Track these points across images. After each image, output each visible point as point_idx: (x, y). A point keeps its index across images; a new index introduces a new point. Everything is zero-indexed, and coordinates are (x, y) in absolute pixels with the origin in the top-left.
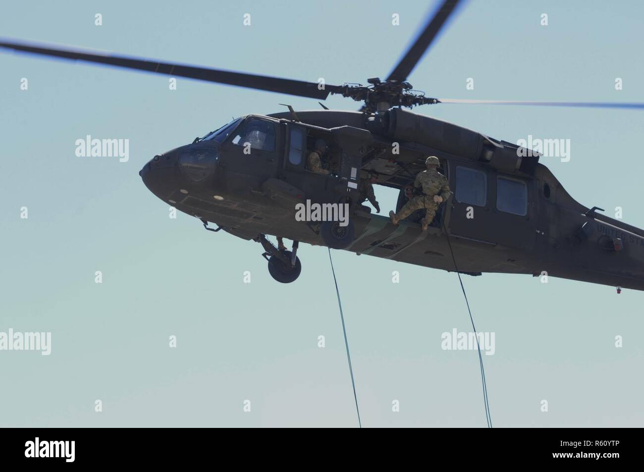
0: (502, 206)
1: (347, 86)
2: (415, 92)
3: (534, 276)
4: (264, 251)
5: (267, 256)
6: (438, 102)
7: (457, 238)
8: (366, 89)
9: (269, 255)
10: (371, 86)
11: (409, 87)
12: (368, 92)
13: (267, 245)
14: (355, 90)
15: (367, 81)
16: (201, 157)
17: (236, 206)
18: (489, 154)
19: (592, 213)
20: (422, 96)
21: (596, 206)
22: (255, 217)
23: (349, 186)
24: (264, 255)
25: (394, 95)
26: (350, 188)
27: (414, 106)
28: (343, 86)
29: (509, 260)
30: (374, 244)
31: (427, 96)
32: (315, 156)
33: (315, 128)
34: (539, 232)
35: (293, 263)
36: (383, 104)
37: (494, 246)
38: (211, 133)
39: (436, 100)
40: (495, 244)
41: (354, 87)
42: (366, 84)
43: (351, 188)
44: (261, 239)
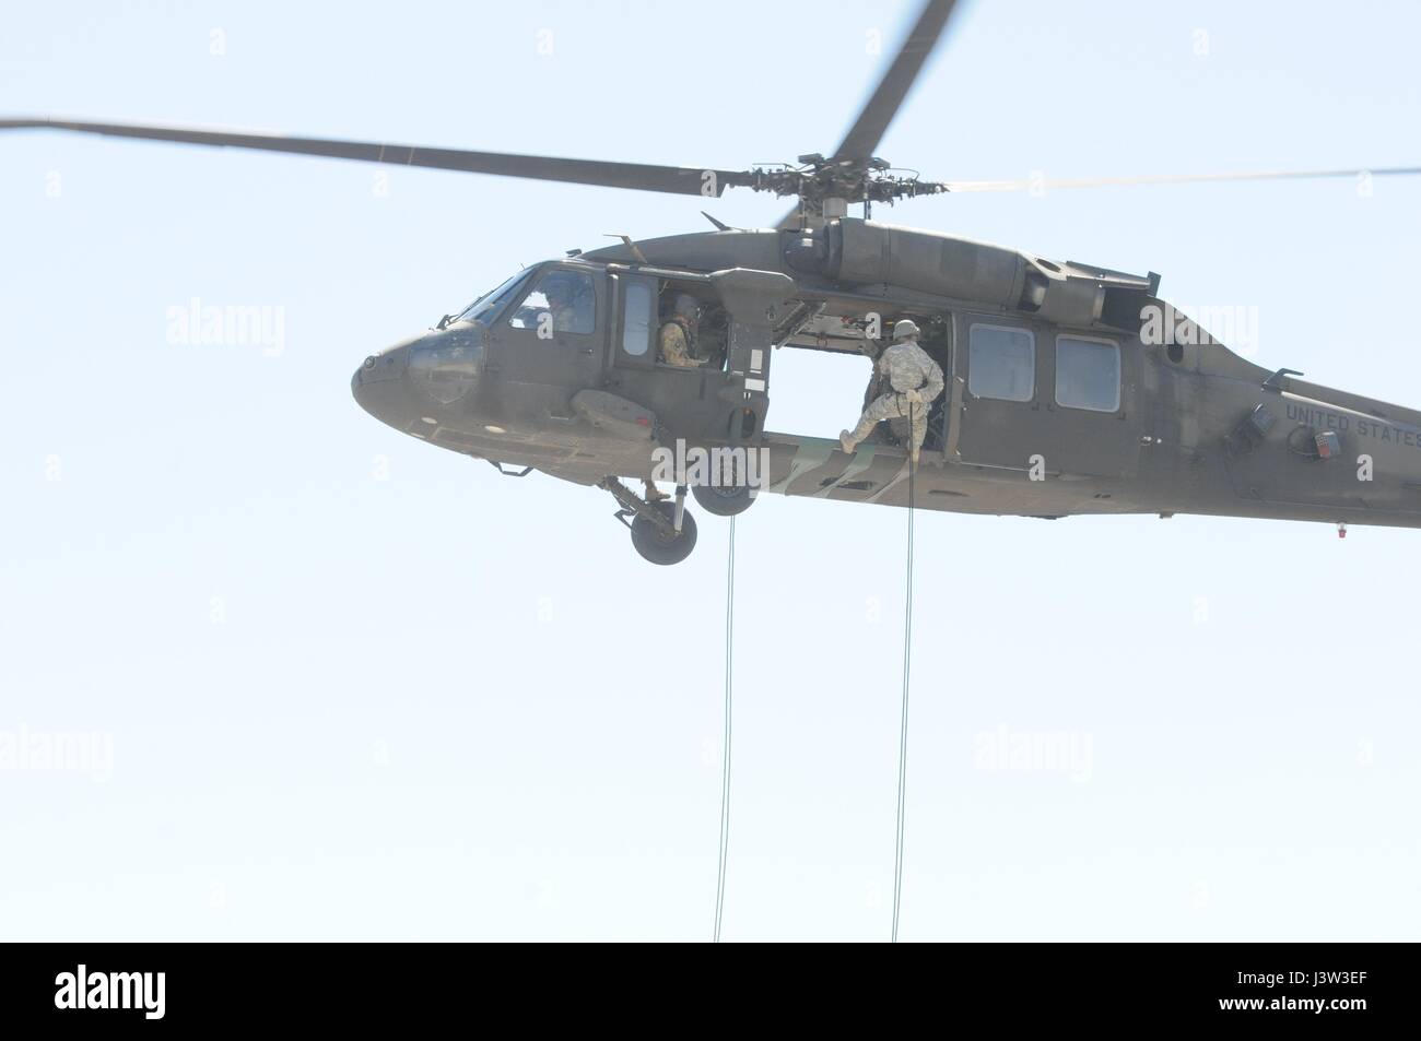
0: (1068, 395)
1: (760, 170)
2: (898, 173)
3: (1161, 517)
4: (618, 508)
5: (624, 517)
6: (944, 190)
7: (980, 468)
8: (797, 175)
9: (628, 514)
10: (807, 169)
11: (881, 165)
12: (801, 181)
13: (623, 494)
14: (776, 177)
15: (797, 159)
16: (457, 352)
17: (532, 439)
18: (1039, 293)
19: (1278, 382)
20: (912, 181)
21: (1286, 368)
22: (578, 454)
23: (747, 387)
24: (619, 515)
25: (852, 187)
26: (750, 390)
27: (896, 199)
28: (751, 171)
29: (1097, 496)
30: (827, 483)
31: (923, 180)
32: (674, 333)
33: (679, 276)
34: (1149, 439)
35: (678, 526)
36: (833, 202)
37: (1057, 476)
38: (480, 299)
39: (941, 186)
40: (1057, 473)
41: (774, 171)
42: (798, 166)
43: (753, 392)
44: (611, 484)
